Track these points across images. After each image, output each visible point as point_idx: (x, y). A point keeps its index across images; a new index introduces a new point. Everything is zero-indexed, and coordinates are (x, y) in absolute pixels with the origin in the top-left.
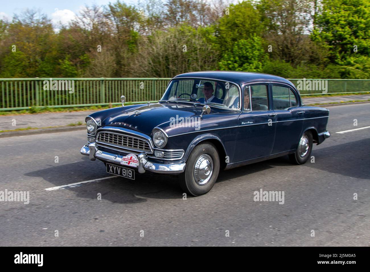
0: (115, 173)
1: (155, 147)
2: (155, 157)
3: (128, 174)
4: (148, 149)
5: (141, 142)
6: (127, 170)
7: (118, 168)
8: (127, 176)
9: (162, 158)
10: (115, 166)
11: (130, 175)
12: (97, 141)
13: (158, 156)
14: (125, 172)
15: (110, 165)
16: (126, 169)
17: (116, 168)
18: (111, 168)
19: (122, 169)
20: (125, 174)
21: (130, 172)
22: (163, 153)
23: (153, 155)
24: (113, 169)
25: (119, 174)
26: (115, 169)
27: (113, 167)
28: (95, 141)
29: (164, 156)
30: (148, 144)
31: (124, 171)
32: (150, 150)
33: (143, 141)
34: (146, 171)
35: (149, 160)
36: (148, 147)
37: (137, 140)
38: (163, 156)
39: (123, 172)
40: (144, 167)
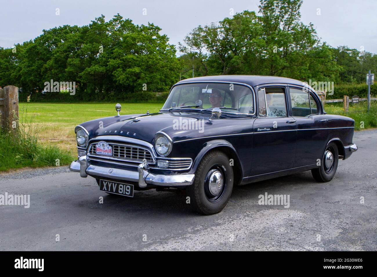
0: (109, 190)
1: (158, 155)
2: (158, 167)
3: (126, 191)
4: (150, 159)
5: (141, 151)
6: (125, 186)
7: (113, 184)
8: (124, 193)
9: (167, 168)
10: (110, 182)
11: (128, 192)
12: (89, 154)
13: (162, 166)
14: (122, 189)
15: (104, 182)
16: (123, 185)
17: (112, 185)
18: (105, 185)
19: (118, 185)
20: (122, 190)
21: (128, 188)
22: (167, 161)
23: (156, 165)
24: (107, 186)
25: (114, 191)
26: (110, 186)
27: (107, 184)
28: (87, 154)
29: (169, 165)
30: (149, 153)
31: (121, 187)
32: (152, 159)
33: (143, 150)
34: (148, 184)
35: (152, 171)
36: (150, 156)
37: (136, 149)
38: (167, 166)
39: (120, 189)
40: (145, 181)
